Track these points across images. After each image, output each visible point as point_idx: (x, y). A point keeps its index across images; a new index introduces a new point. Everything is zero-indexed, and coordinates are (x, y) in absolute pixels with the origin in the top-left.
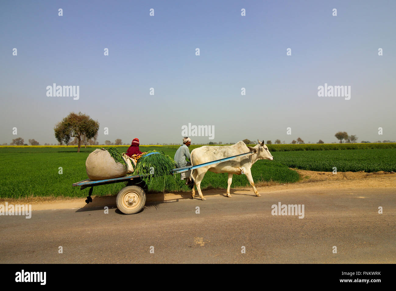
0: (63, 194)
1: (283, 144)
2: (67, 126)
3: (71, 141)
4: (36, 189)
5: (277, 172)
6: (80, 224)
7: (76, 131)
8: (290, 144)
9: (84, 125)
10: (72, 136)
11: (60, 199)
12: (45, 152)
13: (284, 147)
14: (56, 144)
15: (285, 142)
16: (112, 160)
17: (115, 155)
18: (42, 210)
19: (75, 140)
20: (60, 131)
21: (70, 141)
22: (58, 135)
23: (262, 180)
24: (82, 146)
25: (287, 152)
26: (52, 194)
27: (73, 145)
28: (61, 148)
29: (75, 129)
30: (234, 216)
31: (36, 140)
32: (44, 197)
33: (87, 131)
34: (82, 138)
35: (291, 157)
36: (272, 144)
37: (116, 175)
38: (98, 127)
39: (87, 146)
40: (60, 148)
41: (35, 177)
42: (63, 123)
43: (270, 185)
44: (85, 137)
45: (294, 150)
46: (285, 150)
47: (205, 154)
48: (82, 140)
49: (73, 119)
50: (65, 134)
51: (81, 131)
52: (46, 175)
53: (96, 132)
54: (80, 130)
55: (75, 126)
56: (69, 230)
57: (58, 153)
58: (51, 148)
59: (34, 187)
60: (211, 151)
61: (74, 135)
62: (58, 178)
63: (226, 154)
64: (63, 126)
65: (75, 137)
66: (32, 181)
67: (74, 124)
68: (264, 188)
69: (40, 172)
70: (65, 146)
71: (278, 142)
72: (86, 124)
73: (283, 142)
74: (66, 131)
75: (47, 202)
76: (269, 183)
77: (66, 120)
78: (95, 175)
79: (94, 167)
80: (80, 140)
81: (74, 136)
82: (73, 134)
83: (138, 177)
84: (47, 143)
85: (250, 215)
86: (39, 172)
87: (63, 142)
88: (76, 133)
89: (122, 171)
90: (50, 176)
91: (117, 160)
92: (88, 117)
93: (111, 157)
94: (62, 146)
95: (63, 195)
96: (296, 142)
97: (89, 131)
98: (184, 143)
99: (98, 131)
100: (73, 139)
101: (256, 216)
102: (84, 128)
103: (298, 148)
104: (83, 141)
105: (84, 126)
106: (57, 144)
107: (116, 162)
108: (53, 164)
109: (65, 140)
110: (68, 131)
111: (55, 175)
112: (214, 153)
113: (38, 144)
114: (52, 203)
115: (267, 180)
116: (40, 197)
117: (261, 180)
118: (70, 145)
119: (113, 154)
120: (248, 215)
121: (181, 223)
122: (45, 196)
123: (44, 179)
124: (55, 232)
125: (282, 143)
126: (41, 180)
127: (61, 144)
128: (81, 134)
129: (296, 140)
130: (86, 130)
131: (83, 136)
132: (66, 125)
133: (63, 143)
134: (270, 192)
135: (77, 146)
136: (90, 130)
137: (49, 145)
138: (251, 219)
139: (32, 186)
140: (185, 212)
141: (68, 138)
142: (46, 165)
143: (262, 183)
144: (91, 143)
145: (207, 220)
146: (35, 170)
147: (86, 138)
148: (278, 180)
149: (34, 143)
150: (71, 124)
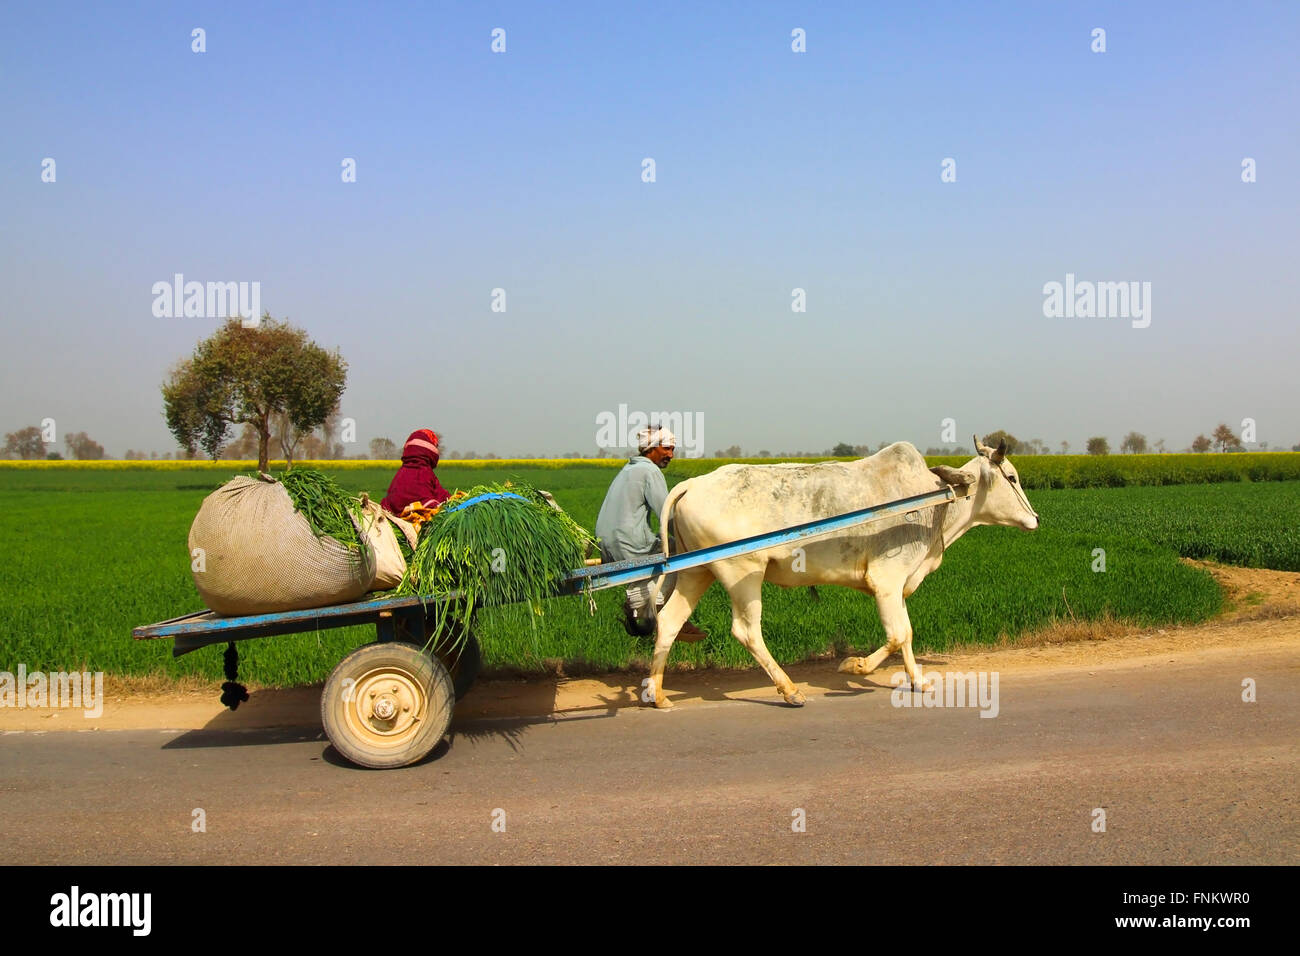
0: (201, 666)
1: (1155, 451)
2: (215, 376)
3: (231, 441)
4: (98, 643)
5: (1131, 580)
6: (277, 796)
7: (248, 395)
8: (1186, 453)
9: (283, 372)
10: (232, 420)
11: (190, 687)
12: (127, 489)
13: (1162, 469)
14: (169, 454)
15: (1164, 444)
16: (299, 524)
17: (313, 502)
18: (126, 732)
19: (245, 436)
20: (185, 399)
21: (227, 442)
22: (177, 414)
23: (1068, 615)
24: (272, 462)
25: (1173, 489)
26: (160, 666)
27: (239, 458)
28: (191, 469)
29: (246, 389)
30: (942, 774)
31: (92, 437)
32: (129, 677)
33: (295, 397)
34: (273, 425)
35: (1191, 512)
36: (1110, 454)
37: (318, 595)
38: (341, 378)
39: (294, 461)
40: (184, 470)
41: (93, 593)
42: (198, 362)
43: (1098, 636)
44: (285, 423)
45: (1202, 482)
46: (1166, 482)
47: (734, 502)
48: (272, 435)
49: (238, 344)
50: (205, 408)
51: (271, 399)
52: (133, 587)
53: (333, 401)
54: (267, 393)
55: (248, 377)
56: (236, 817)
57: (176, 494)
58: (149, 469)
59: (89, 634)
60: (757, 488)
61: (241, 414)
62: (180, 600)
63: (824, 501)
64: (197, 377)
65: (245, 424)
66: (82, 606)
67: (243, 366)
68: (1074, 648)
69: (112, 570)
70: (205, 461)
71: (1136, 443)
72: (291, 367)
73: (1156, 445)
74: (208, 398)
75: (140, 696)
76: (1096, 628)
77: (209, 350)
78: (229, 592)
79: (221, 558)
80: (265, 436)
81: (242, 420)
82: (236, 410)
83: (414, 603)
84: (136, 451)
85: (1014, 769)
86: (106, 573)
87: (198, 445)
88: (248, 408)
89: (345, 578)
90: (149, 588)
91: (321, 525)
92: (302, 335)
93: (297, 511)
94: (194, 463)
95: (201, 672)
96: (1209, 442)
97: (305, 396)
98: (644, 452)
99: (341, 398)
100: (236, 431)
101: (1037, 772)
102: (283, 381)
103: (1218, 471)
104: (279, 441)
105: (282, 376)
106: (174, 455)
107: (315, 534)
108: (161, 540)
109: (205, 435)
110: (217, 397)
111: (168, 586)
112: (774, 494)
113: (98, 452)
114: (160, 703)
115: (1088, 614)
116: (115, 678)
117: (1065, 615)
118: (223, 459)
119: (304, 502)
120: (1005, 769)
121: (709, 805)
122: (133, 671)
123: (127, 604)
124: (179, 824)
125: (1152, 449)
126: (114, 607)
127: (191, 453)
128: (271, 411)
129: (1209, 434)
130: (289, 392)
131: (279, 418)
132: (209, 371)
133: (198, 450)
134: (1102, 667)
135: (255, 462)
136: (309, 394)
137: (141, 456)
138: (1016, 785)
139: (81, 628)
140: (725, 758)
141: (218, 427)
142: (131, 544)
143: (1068, 627)
144: (314, 451)
145: (823, 792)
146: (91, 565)
147: (292, 429)
148: (1133, 612)
149: (86, 448)
150: (230, 365)
